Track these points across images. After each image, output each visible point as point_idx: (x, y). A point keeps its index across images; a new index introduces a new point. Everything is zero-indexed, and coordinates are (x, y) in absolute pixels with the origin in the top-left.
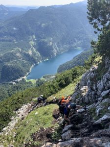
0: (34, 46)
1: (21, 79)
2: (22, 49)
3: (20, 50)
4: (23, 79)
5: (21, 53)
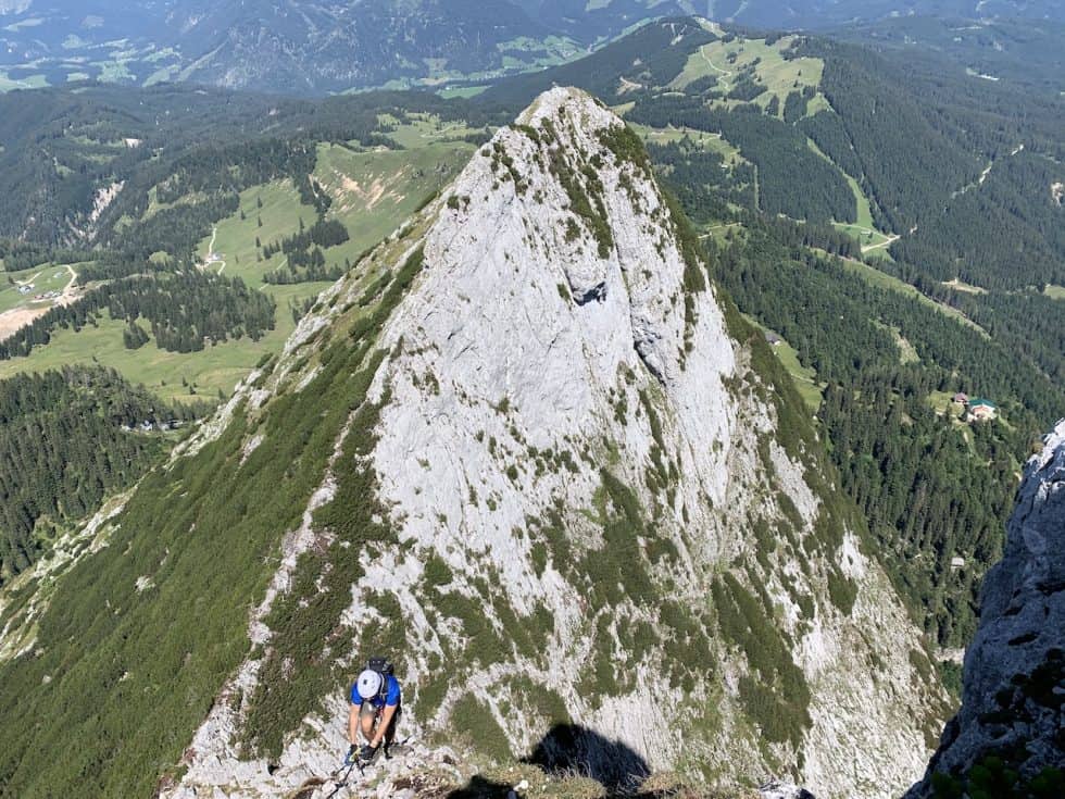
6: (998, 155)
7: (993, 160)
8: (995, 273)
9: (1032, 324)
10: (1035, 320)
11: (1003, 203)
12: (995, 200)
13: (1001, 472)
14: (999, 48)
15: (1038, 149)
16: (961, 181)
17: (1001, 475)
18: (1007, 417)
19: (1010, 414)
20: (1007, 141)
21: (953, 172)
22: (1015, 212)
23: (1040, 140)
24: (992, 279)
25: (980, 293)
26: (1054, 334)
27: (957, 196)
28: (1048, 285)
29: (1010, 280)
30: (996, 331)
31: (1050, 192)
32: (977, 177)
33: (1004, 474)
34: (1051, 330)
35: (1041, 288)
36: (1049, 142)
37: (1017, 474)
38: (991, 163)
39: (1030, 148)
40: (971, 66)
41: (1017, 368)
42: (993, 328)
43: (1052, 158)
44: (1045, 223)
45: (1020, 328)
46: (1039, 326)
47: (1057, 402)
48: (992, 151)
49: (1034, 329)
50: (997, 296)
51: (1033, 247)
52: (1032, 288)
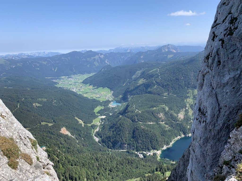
0: (191, 106)
1: (151, 153)
2: (170, 109)
3: (167, 109)
4: (155, 154)
5: (166, 114)
6: (19, 101)
7: (19, 102)
8: (30, 124)
9: (42, 131)
10: (42, 130)
11: (25, 110)
12: (23, 110)
13: (53, 159)
14: (10, 82)
15: (27, 98)
16: (14, 108)
17: (53, 160)
18: (48, 148)
19: (49, 147)
20: (20, 98)
21: (11, 107)
22: (28, 111)
23: (27, 97)
24: (30, 125)
25: (29, 129)
26: (47, 131)
27: (15, 111)
28: (41, 123)
29: (34, 124)
30: (36, 134)
31: (33, 106)
32: (17, 106)
33: (54, 159)
34: (46, 130)
35: (40, 123)
36: (29, 97)
37: (56, 158)
38: (19, 103)
39: (26, 98)
40: (5, 86)
41: (44, 140)
42: (35, 134)
43: (31, 100)
44: (35, 111)
45: (40, 133)
46: (44, 131)
47: (54, 143)
48: (18, 101)
49: (43, 131)
50: (33, 128)
51: (35, 116)
52: (39, 124)
